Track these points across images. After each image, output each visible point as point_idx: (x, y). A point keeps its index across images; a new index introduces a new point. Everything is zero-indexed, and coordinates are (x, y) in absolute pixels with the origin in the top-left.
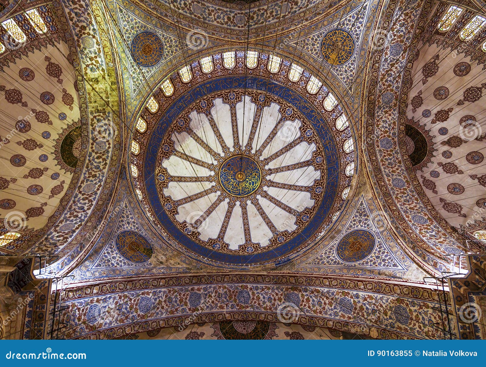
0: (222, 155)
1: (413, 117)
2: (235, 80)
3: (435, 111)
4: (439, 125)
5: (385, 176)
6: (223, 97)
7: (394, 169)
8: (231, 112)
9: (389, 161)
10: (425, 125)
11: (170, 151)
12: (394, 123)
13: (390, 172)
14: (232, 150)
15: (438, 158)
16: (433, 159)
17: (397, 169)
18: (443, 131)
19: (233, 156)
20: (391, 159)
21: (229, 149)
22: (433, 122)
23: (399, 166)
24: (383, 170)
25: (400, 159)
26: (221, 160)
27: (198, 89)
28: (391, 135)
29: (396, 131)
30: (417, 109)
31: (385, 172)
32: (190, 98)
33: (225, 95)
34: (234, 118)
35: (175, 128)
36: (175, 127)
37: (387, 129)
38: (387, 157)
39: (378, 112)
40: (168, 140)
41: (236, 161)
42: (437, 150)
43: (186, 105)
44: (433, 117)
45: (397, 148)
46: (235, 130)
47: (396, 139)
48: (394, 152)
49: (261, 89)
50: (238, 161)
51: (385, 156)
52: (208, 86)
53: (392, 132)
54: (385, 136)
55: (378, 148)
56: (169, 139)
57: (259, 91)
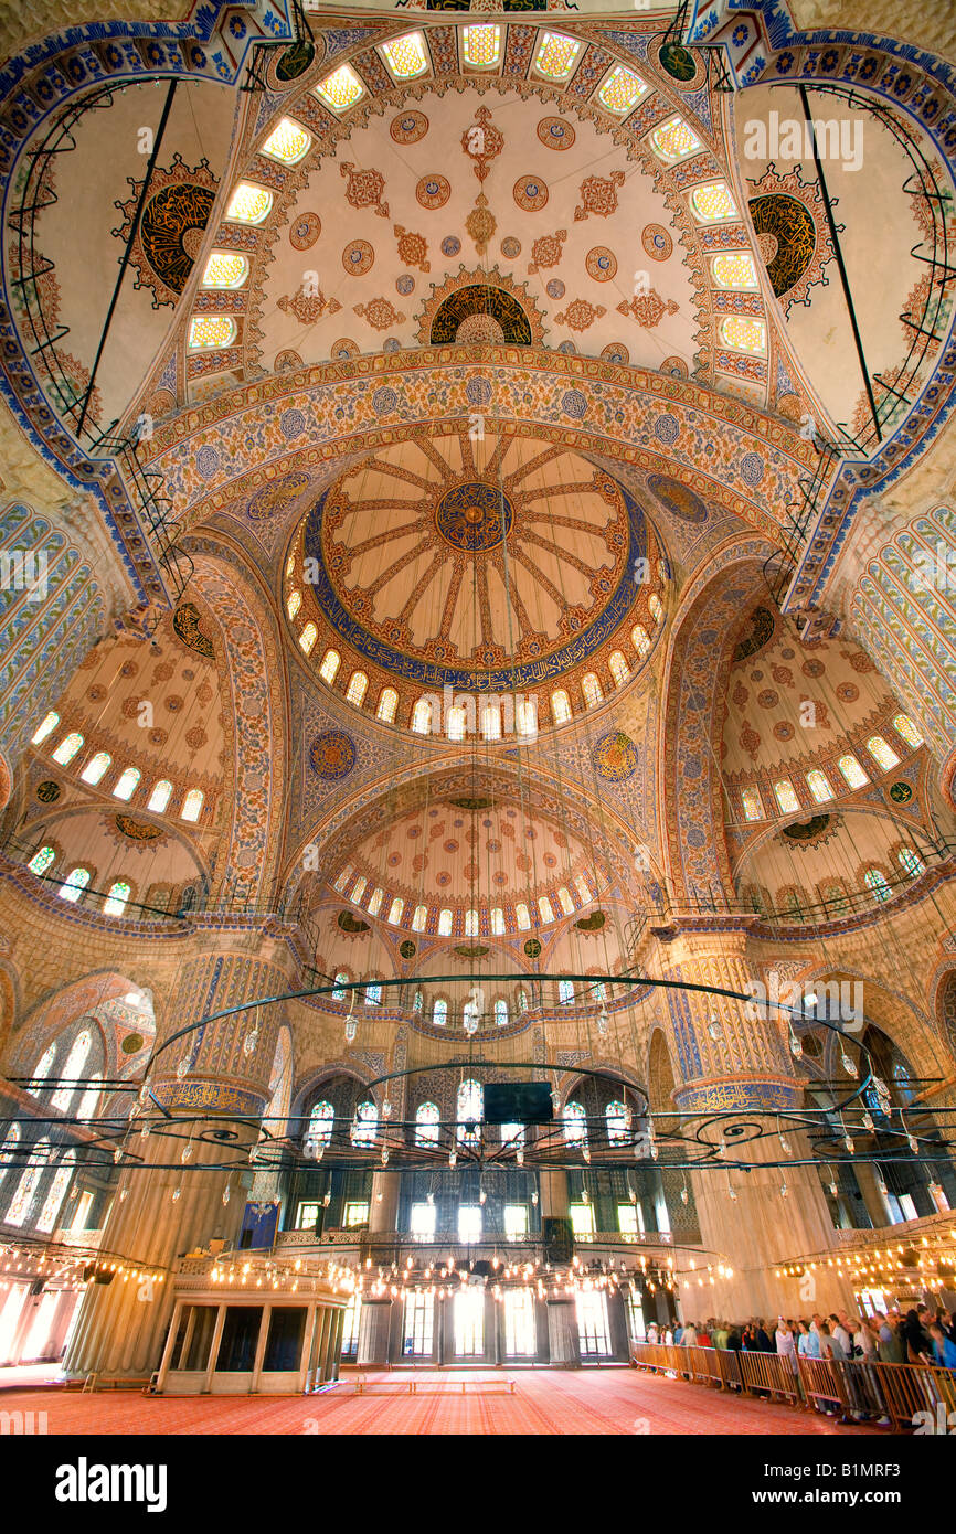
1: (416, 318)
3: (401, 268)
4: (434, 255)
5: (554, 423)
7: (541, 396)
9: (520, 398)
10: (432, 285)
12: (433, 376)
13: (547, 409)
15: (516, 269)
16: (517, 280)
17: (541, 389)
18: (451, 246)
20: (516, 393)
22: (426, 268)
23: (534, 382)
24: (540, 420)
25: (517, 372)
28: (460, 380)
29: (451, 370)
30: (396, 312)
31: (545, 418)
37: (448, 391)
38: (512, 400)
39: (414, 417)
42: (496, 267)
44: (414, 270)
45: (489, 368)
47: (470, 368)
48: (499, 380)
51: (508, 403)
53: (454, 379)
54: (463, 395)
55: (490, 412)
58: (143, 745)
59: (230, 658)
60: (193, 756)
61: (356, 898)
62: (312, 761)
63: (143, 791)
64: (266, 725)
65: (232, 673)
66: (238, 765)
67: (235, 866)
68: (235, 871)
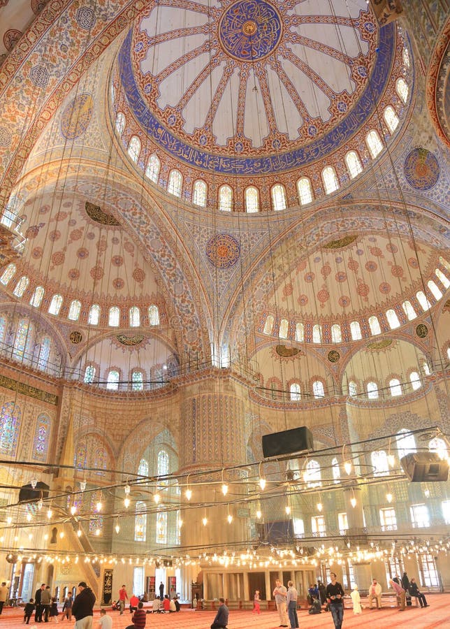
0: (237, 70)
2: (158, 137)
6: (180, 129)
8: (186, 104)
11: (275, 137)
14: (224, 64)
19: (230, 57)
21: (225, 68)
26: (245, 67)
27: (197, 163)
32: (211, 162)
33: (177, 128)
34: (189, 94)
35: (249, 150)
36: (247, 151)
40: (267, 149)
41: (234, 47)
43: (220, 158)
46: (199, 80)
49: (142, 102)
50: (232, 45)
52: (186, 156)
56: (265, 147)
57: (145, 101)
58: (112, 292)
59: (129, 221)
60: (142, 286)
61: (283, 334)
62: (209, 260)
63: (125, 318)
64: (169, 252)
65: (135, 229)
66: (166, 282)
67: (187, 342)
68: (189, 346)
